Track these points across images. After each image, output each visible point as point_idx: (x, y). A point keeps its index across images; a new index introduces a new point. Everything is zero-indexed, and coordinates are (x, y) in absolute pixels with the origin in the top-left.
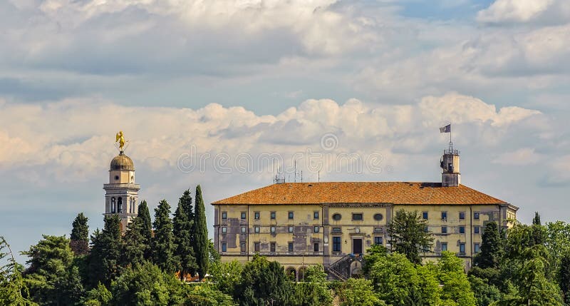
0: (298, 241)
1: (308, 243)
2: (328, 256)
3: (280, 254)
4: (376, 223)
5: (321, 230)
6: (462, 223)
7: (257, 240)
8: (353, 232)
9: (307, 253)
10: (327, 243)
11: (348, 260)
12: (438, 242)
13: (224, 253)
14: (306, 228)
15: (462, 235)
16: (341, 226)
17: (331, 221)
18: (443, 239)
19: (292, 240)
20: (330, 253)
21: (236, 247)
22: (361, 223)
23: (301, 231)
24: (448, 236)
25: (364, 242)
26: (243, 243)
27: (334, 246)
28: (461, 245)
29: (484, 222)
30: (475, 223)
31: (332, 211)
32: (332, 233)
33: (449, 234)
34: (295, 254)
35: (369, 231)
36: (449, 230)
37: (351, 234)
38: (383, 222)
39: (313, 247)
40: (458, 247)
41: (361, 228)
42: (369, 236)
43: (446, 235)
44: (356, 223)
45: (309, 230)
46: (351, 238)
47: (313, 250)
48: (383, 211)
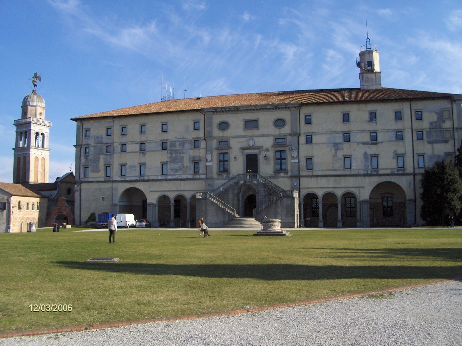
0: (174, 160)
1: (187, 163)
2: (212, 179)
3: (151, 178)
4: (276, 131)
5: (203, 144)
6: (399, 125)
7: (123, 161)
8: (245, 145)
9: (184, 177)
10: (210, 161)
11: (237, 183)
12: (365, 154)
13: (86, 179)
14: (183, 143)
15: (401, 143)
16: (229, 138)
17: (217, 133)
18: (372, 150)
19: (165, 160)
20: (215, 175)
21: (99, 171)
22: (255, 132)
23: (178, 147)
24: (379, 145)
25: (261, 158)
26: (108, 166)
27: (219, 166)
28: (399, 156)
29: (431, 124)
30: (417, 125)
31: (217, 119)
32: (217, 149)
33: (382, 142)
34: (169, 177)
35: (268, 143)
36: (380, 137)
37: (243, 149)
38: (286, 130)
39: (192, 168)
40: (395, 160)
41: (256, 139)
42: (267, 150)
43: (376, 144)
44: (250, 132)
45: (187, 146)
46: (243, 153)
47: (192, 172)
48: (285, 115)
